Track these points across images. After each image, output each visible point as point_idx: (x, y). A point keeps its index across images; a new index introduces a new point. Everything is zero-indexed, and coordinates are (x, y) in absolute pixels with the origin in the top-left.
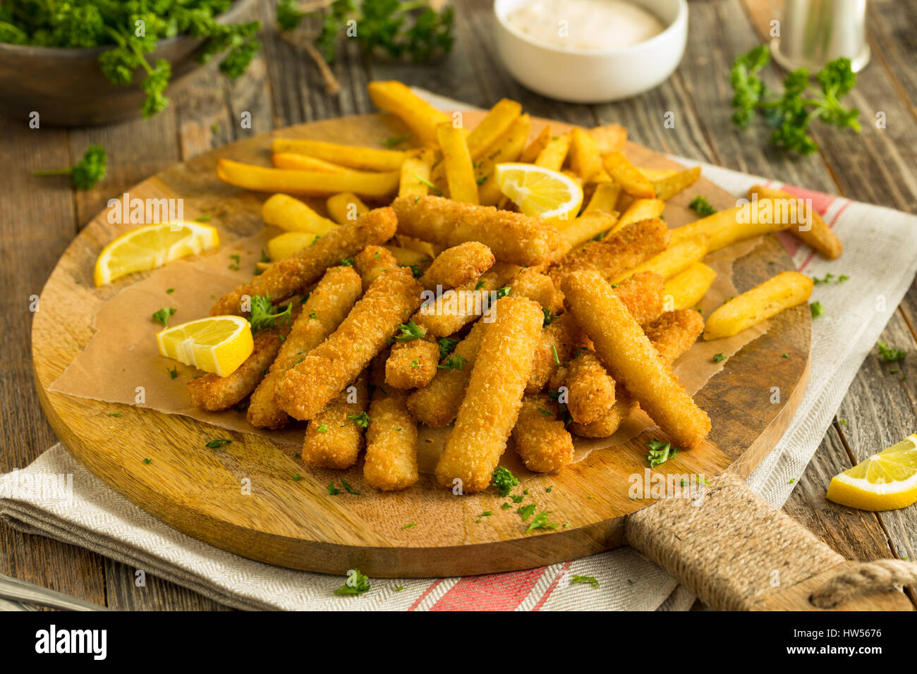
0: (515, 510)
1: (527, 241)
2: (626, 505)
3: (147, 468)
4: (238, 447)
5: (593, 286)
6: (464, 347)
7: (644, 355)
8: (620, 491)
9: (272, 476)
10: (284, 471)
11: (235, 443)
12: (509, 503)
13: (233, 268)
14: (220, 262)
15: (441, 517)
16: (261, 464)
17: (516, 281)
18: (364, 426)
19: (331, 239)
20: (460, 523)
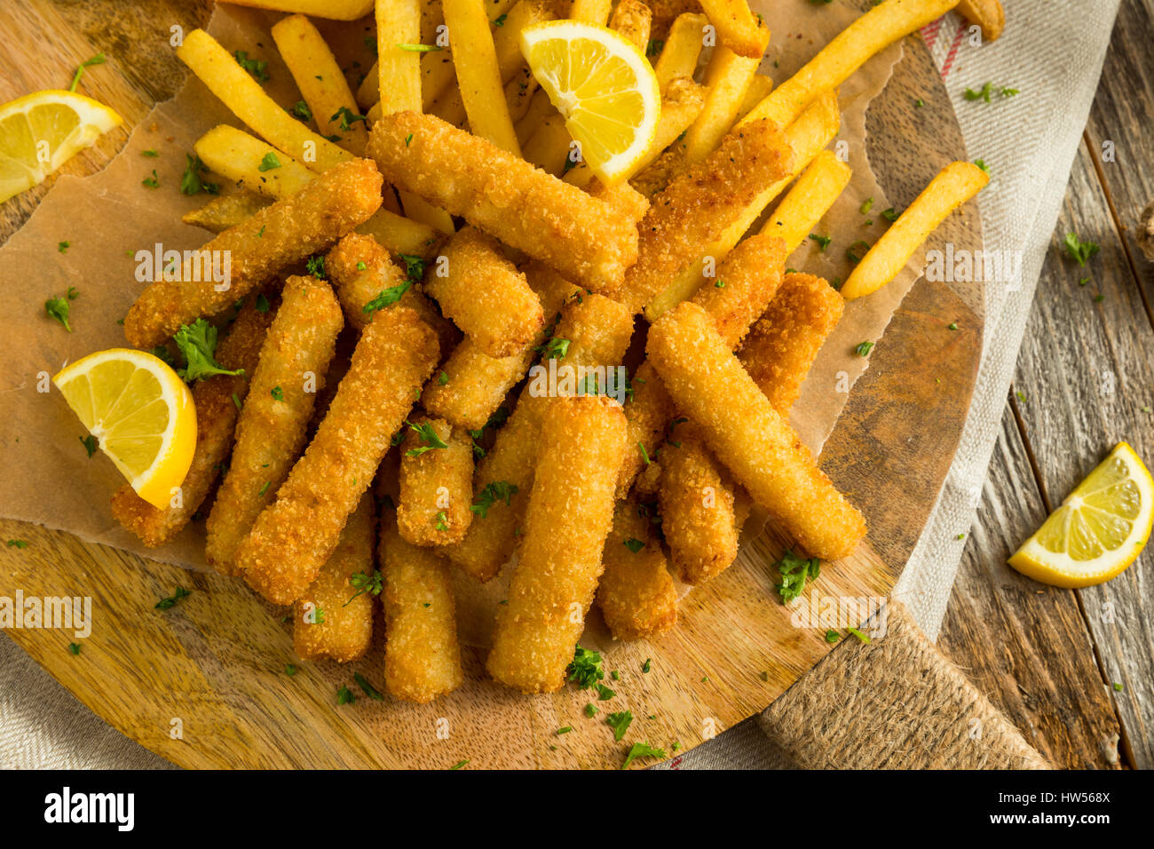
0: (602, 717)
1: (589, 265)
2: (756, 692)
3: (77, 662)
4: (201, 603)
5: (697, 357)
6: (510, 447)
7: (776, 460)
8: (744, 659)
9: (256, 667)
10: (272, 654)
11: (196, 594)
12: (594, 701)
13: (150, 184)
14: (128, 172)
15: (501, 740)
16: (238, 640)
17: (577, 326)
18: (377, 592)
19: (286, 233)
20: (529, 752)
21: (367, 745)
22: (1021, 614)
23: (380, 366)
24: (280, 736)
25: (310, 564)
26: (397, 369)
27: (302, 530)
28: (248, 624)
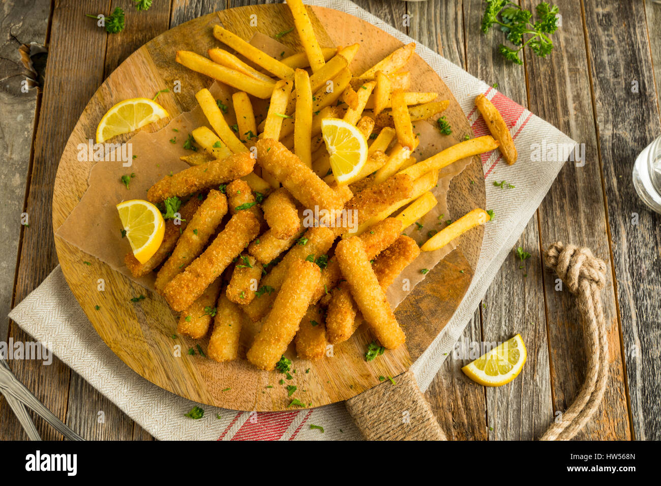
0: (286, 386)
2: (347, 392)
3: (97, 313)
4: (148, 303)
5: (353, 258)
6: (276, 273)
7: (375, 305)
8: (346, 378)
9: (161, 332)
10: (169, 329)
11: (147, 299)
12: (284, 379)
13: (172, 141)
14: (166, 134)
15: (245, 384)
16: (158, 320)
17: (312, 235)
18: (213, 315)
19: (214, 173)
20: (254, 391)
21: (195, 373)
22: (462, 390)
23: (235, 231)
24: (163, 360)
25: (191, 298)
26: (241, 234)
27: (190, 285)
28: (163, 315)
